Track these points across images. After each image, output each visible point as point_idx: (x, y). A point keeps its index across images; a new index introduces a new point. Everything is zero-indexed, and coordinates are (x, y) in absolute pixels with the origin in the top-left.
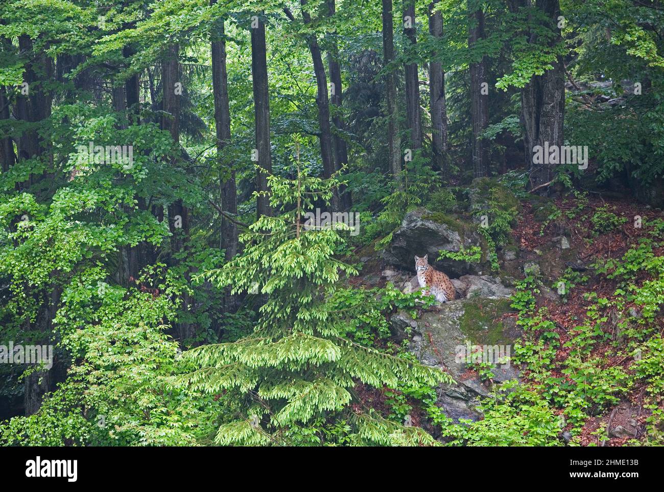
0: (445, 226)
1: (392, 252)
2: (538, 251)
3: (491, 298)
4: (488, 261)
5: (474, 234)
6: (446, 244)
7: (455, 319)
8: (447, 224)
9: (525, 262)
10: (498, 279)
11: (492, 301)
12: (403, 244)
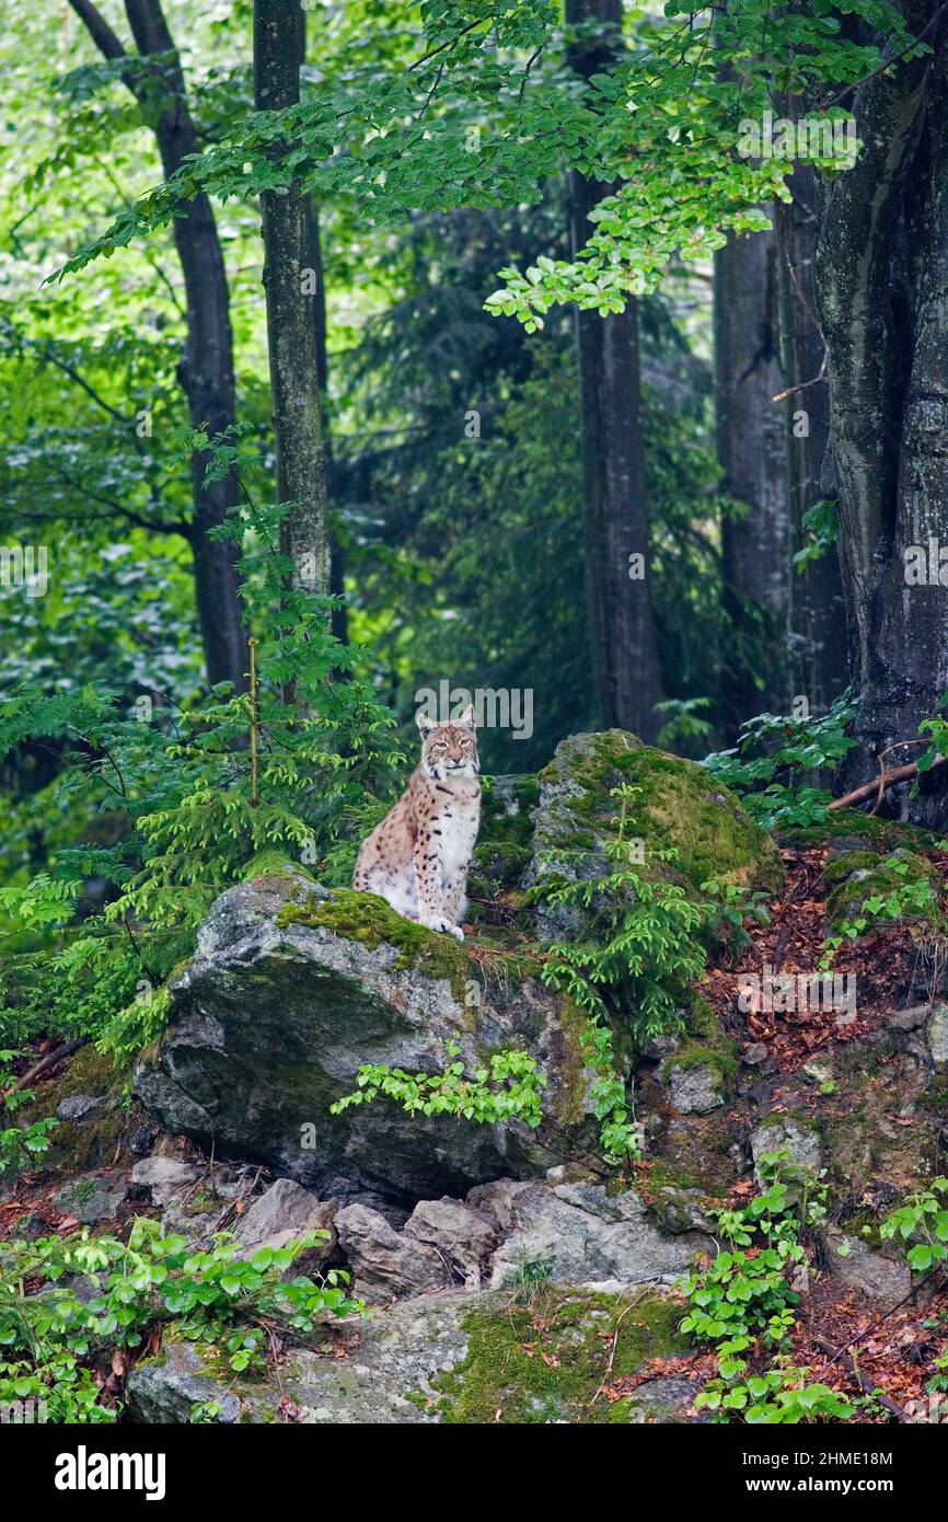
0: (386, 955)
1: (175, 1073)
2: (821, 1074)
3: (597, 1287)
4: (590, 1117)
5: (526, 989)
6: (399, 1039)
7: (424, 1384)
8: (398, 943)
9: (758, 1122)
10: (630, 1203)
11: (603, 1302)
12: (212, 1035)
